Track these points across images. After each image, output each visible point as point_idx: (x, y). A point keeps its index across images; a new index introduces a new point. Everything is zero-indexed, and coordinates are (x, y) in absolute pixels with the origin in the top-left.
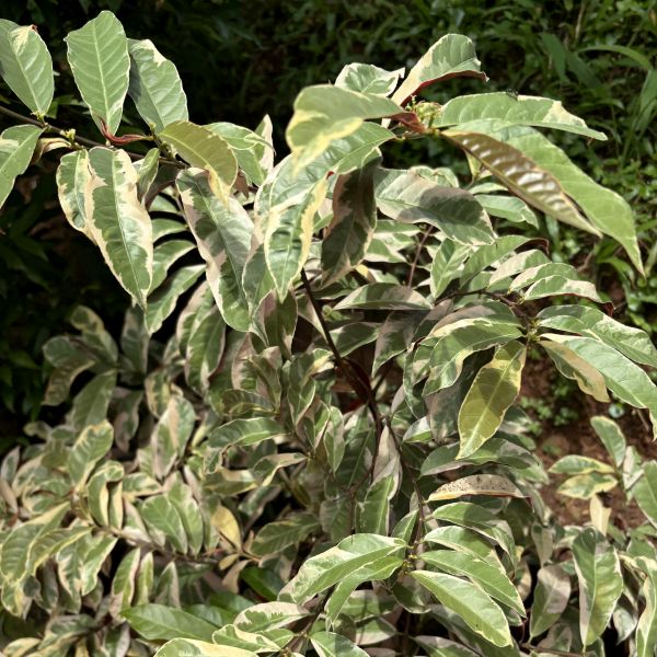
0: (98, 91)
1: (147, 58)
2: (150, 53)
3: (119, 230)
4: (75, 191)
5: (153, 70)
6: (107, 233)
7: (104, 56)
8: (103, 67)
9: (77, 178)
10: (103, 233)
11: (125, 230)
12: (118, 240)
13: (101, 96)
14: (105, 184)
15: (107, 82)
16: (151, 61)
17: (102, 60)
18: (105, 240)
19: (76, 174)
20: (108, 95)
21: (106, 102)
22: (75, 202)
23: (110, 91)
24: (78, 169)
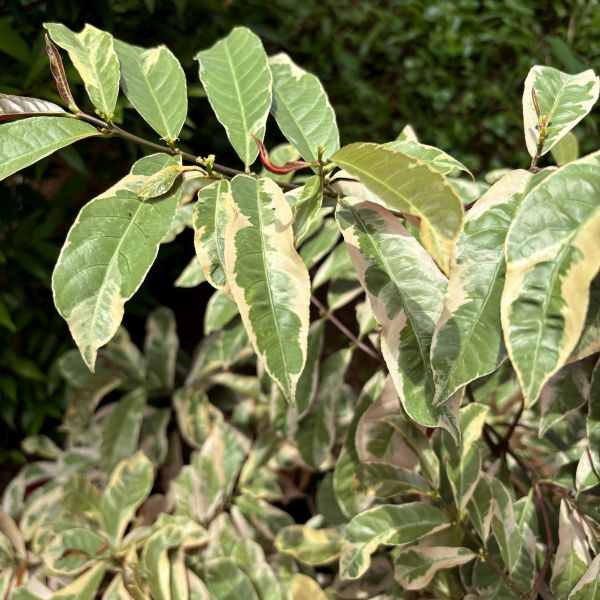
0: (235, 111)
1: (284, 73)
2: (287, 67)
3: (266, 288)
4: (215, 236)
5: (291, 85)
6: (252, 292)
7: (239, 72)
8: (239, 84)
9: (217, 219)
10: (246, 292)
11: (273, 288)
12: (265, 303)
13: (238, 116)
14: (249, 224)
15: (245, 100)
16: (288, 75)
17: (238, 77)
18: (248, 303)
19: (217, 212)
20: (246, 114)
21: (245, 122)
22: (215, 250)
23: (248, 109)
24: (219, 206)
